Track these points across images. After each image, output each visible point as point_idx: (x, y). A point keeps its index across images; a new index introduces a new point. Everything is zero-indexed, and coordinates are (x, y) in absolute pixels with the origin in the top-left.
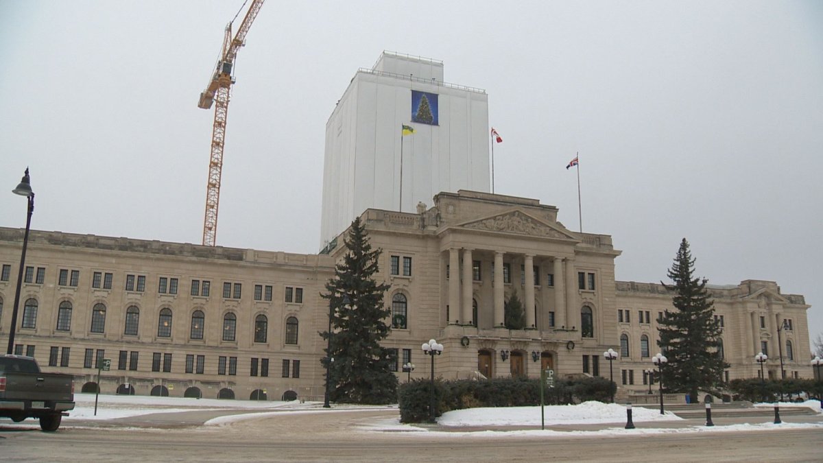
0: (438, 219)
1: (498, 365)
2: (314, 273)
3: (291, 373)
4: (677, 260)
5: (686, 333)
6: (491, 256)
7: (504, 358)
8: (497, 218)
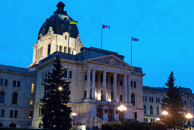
0: (82, 57)
1: (104, 115)
2: (26, 75)
3: (14, 115)
4: (169, 79)
5: (171, 106)
6: (102, 73)
7: (106, 112)
8: (105, 59)
